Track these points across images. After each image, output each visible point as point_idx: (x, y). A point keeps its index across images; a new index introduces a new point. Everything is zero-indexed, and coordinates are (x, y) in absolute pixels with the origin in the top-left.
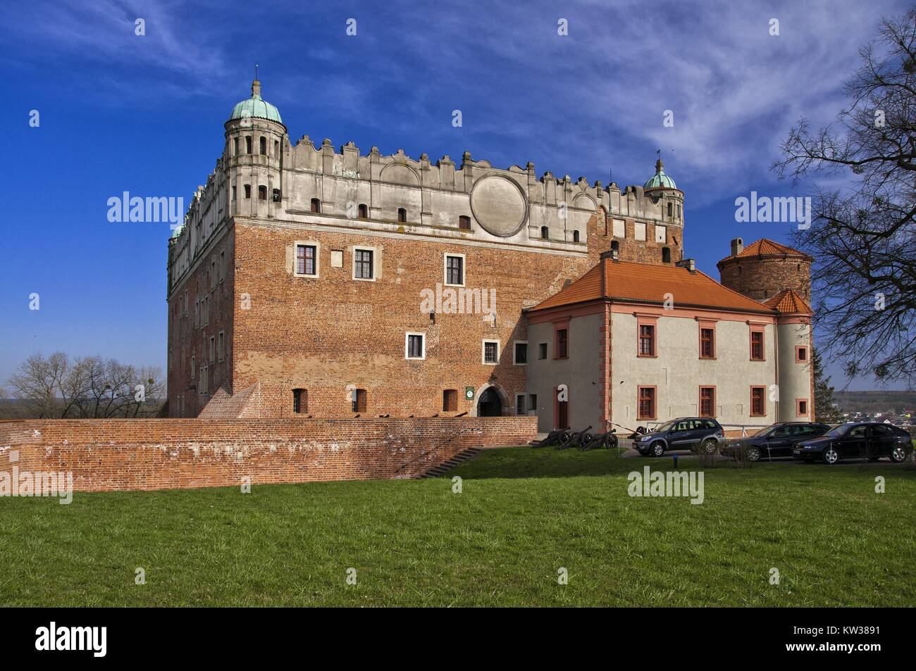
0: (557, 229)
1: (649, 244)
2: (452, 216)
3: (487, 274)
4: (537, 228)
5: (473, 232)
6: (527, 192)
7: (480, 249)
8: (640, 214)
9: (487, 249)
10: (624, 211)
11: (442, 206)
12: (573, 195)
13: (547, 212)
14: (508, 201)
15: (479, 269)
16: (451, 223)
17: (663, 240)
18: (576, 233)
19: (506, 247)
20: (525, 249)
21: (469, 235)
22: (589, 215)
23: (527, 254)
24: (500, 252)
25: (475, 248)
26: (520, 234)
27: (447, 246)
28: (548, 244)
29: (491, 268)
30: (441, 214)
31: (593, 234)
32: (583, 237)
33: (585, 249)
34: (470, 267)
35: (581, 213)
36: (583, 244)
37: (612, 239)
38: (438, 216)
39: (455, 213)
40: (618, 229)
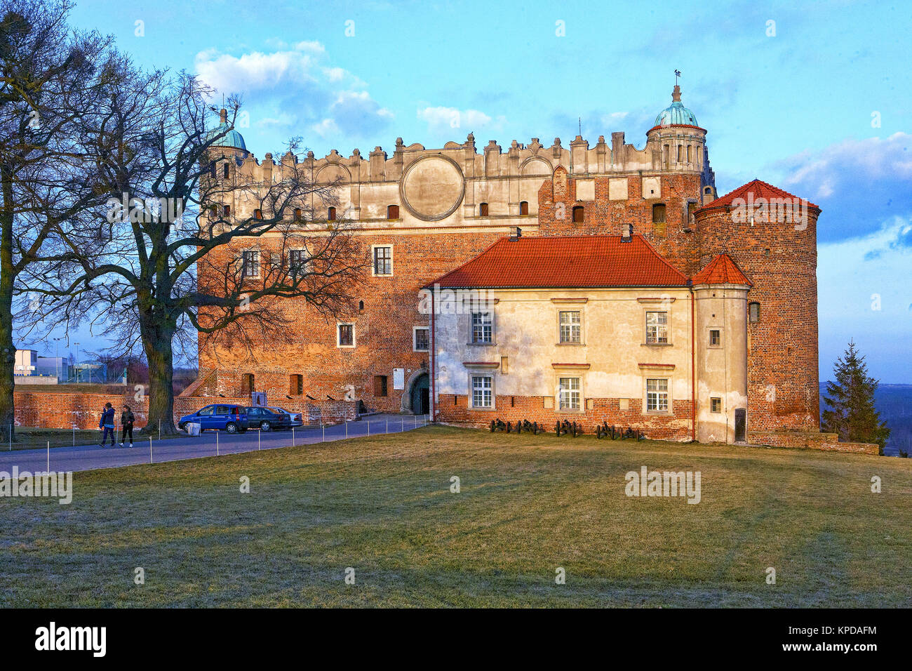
0: (500, 204)
1: (632, 202)
2: (380, 207)
3: (417, 261)
4: (474, 206)
5: (402, 220)
6: (464, 168)
7: (409, 237)
8: (618, 167)
9: (417, 236)
10: (593, 168)
11: (370, 199)
12: (520, 161)
13: (487, 187)
14: (443, 182)
15: (408, 257)
16: (379, 215)
17: (657, 194)
18: (524, 205)
19: (436, 231)
20: (458, 231)
21: (396, 224)
22: (542, 181)
23: (461, 235)
24: (431, 237)
25: (402, 237)
26: (453, 215)
27: (374, 238)
28: (487, 222)
29: (421, 255)
30: (369, 207)
31: (547, 202)
32: (533, 207)
33: (535, 221)
34: (398, 256)
35: (531, 180)
36: (533, 216)
37: (574, 204)
38: (366, 209)
39: (384, 204)
40: (585, 191)
